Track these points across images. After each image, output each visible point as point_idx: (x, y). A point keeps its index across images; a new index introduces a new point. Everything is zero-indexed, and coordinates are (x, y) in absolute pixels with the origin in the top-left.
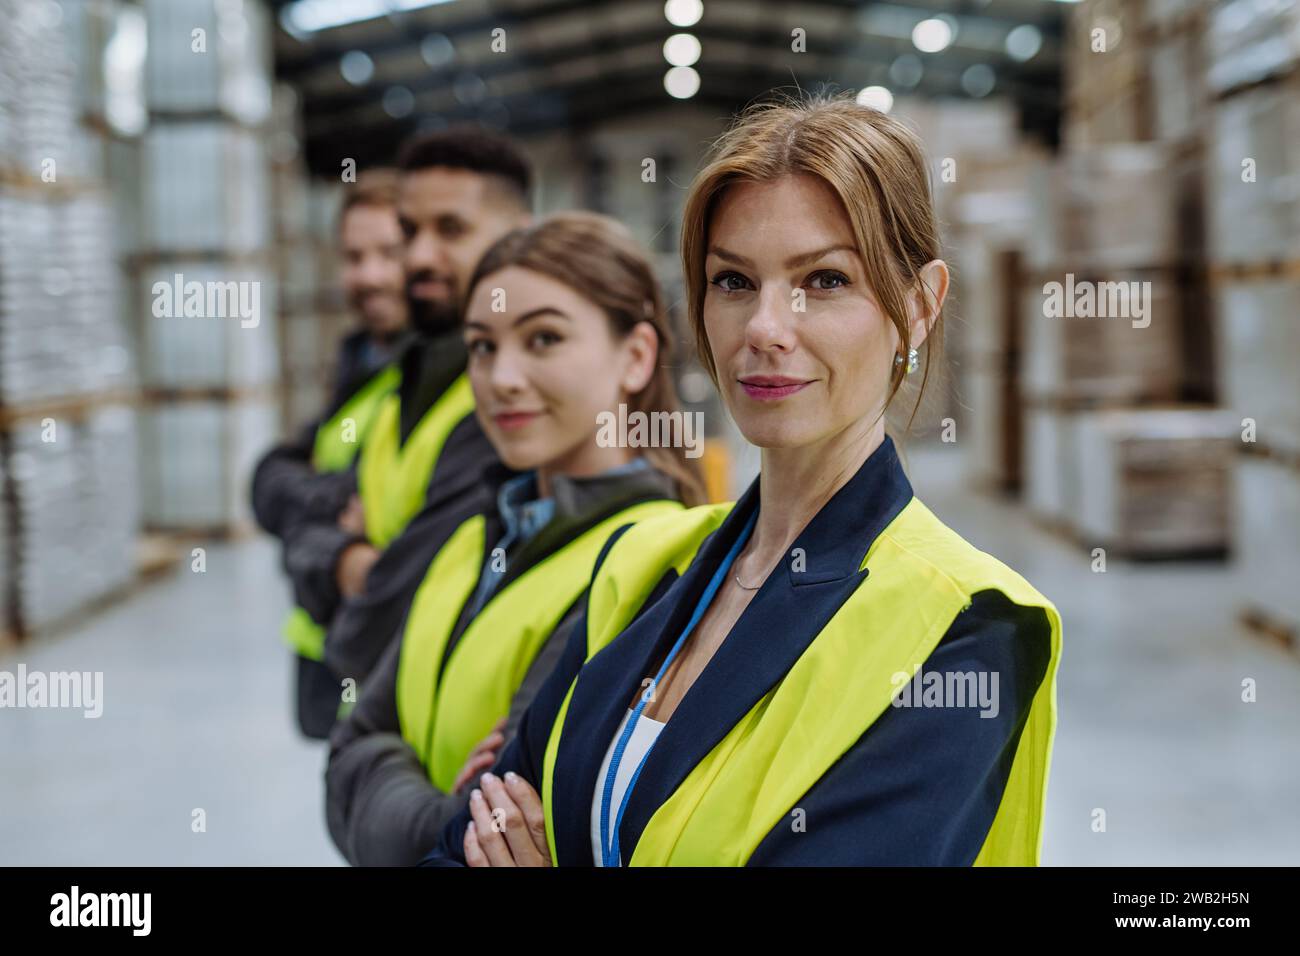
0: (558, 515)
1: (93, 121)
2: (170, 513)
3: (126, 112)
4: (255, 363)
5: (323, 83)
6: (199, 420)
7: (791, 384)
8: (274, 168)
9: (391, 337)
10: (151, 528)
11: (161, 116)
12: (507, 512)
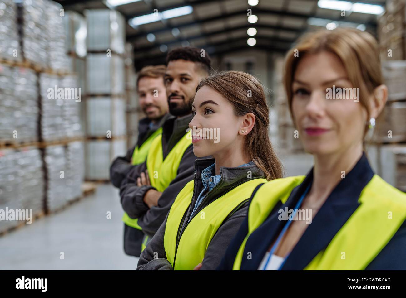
0: (222, 181)
1: (71, 53)
2: (92, 176)
3: (81, 51)
4: (120, 127)
5: (141, 42)
6: (103, 145)
7: (322, 130)
8: (126, 67)
9: (158, 119)
10: (87, 180)
11: (92, 52)
12: (204, 179)
